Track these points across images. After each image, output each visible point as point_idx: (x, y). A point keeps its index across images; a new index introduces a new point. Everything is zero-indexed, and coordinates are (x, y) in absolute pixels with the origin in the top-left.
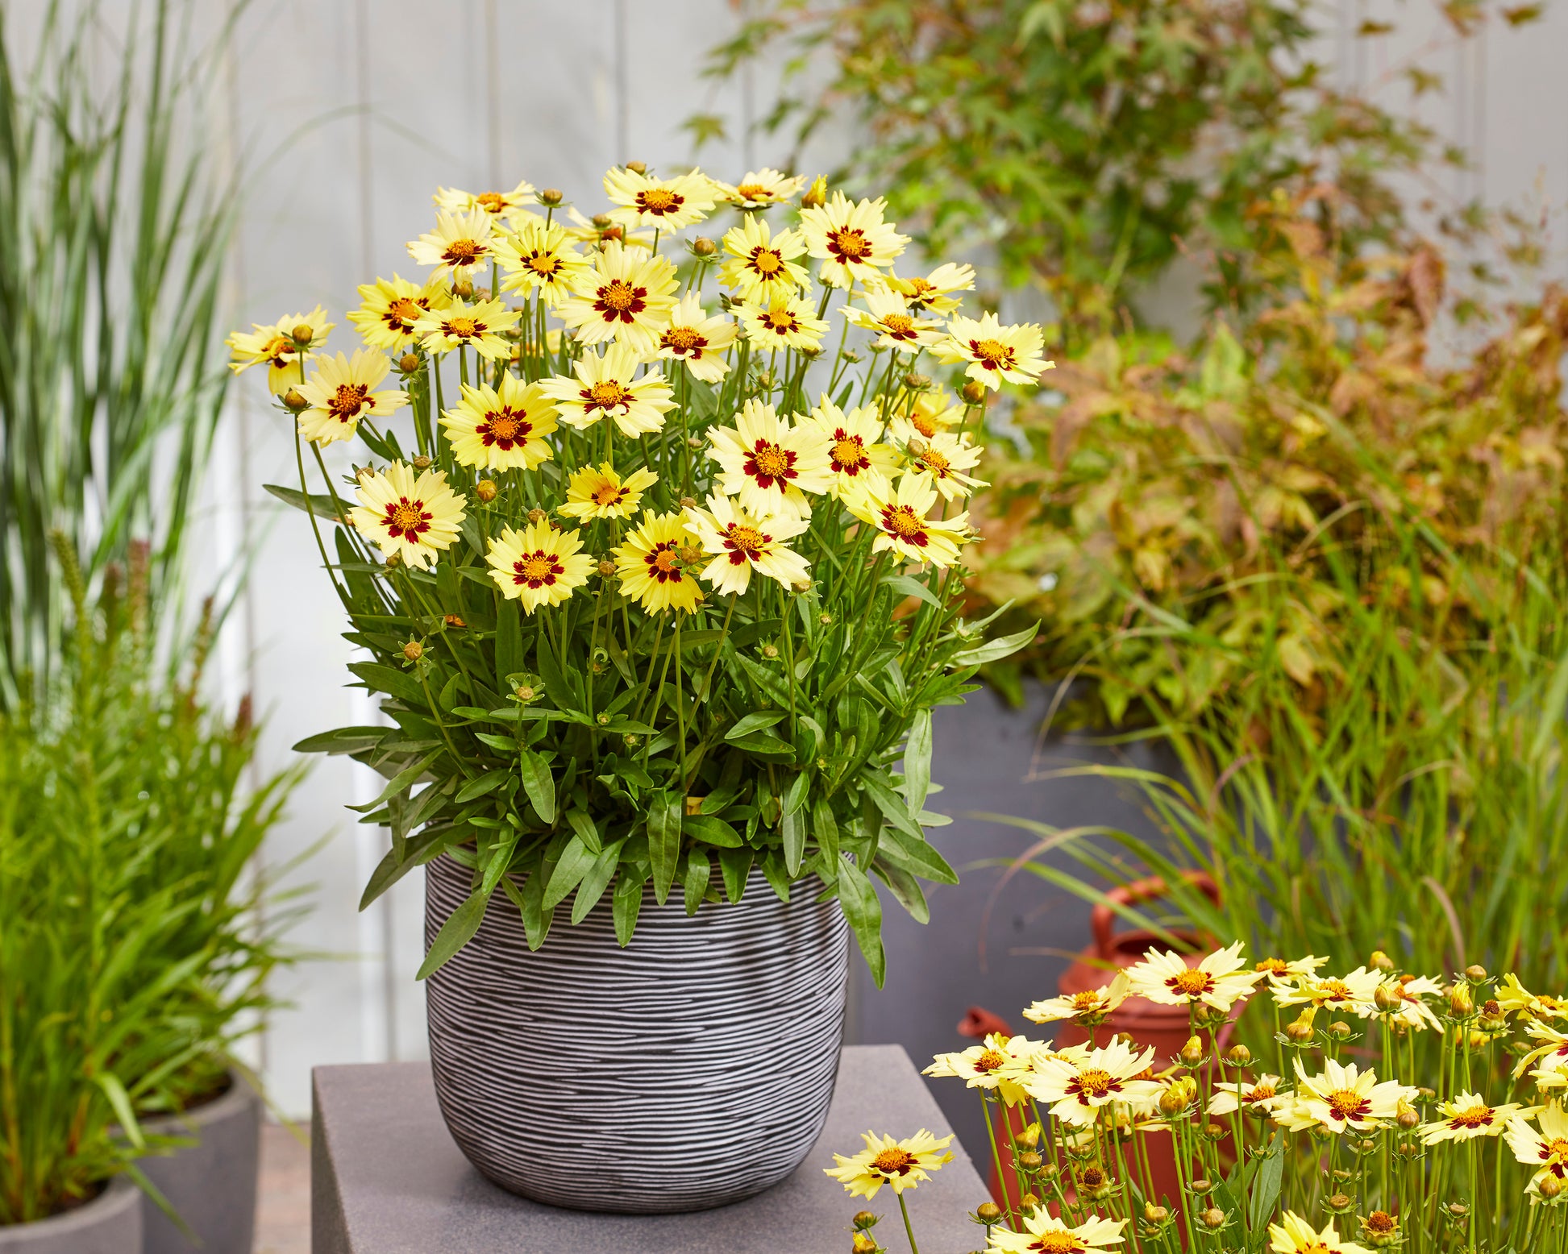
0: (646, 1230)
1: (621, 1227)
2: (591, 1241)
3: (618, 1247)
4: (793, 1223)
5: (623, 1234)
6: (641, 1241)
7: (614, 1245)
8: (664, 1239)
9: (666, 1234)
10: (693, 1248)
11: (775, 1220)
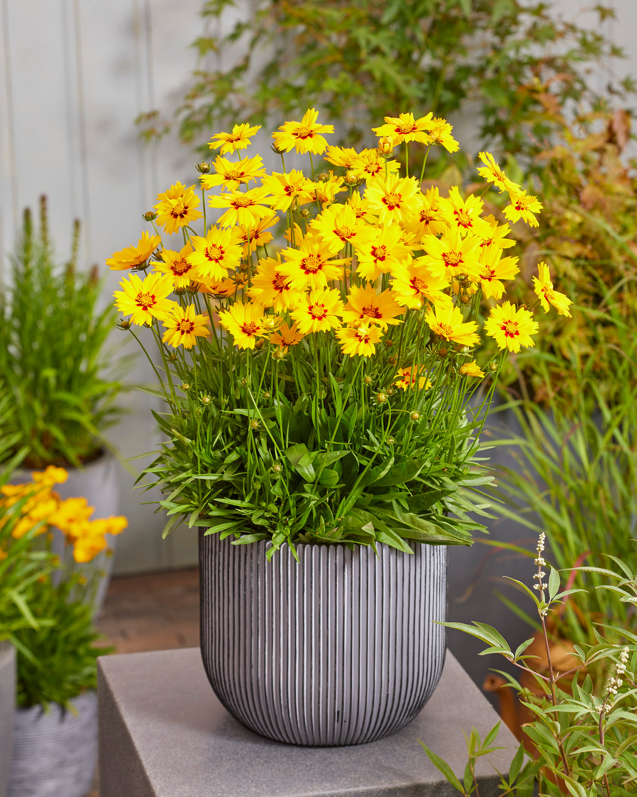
0: (322, 767)
1: (307, 765)
2: (292, 776)
3: (308, 780)
4: (405, 757)
5: (309, 771)
6: (321, 774)
7: (306, 778)
8: (333, 772)
9: (333, 769)
10: (351, 778)
11: (394, 756)
